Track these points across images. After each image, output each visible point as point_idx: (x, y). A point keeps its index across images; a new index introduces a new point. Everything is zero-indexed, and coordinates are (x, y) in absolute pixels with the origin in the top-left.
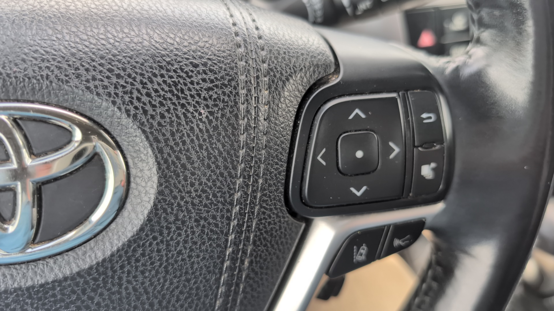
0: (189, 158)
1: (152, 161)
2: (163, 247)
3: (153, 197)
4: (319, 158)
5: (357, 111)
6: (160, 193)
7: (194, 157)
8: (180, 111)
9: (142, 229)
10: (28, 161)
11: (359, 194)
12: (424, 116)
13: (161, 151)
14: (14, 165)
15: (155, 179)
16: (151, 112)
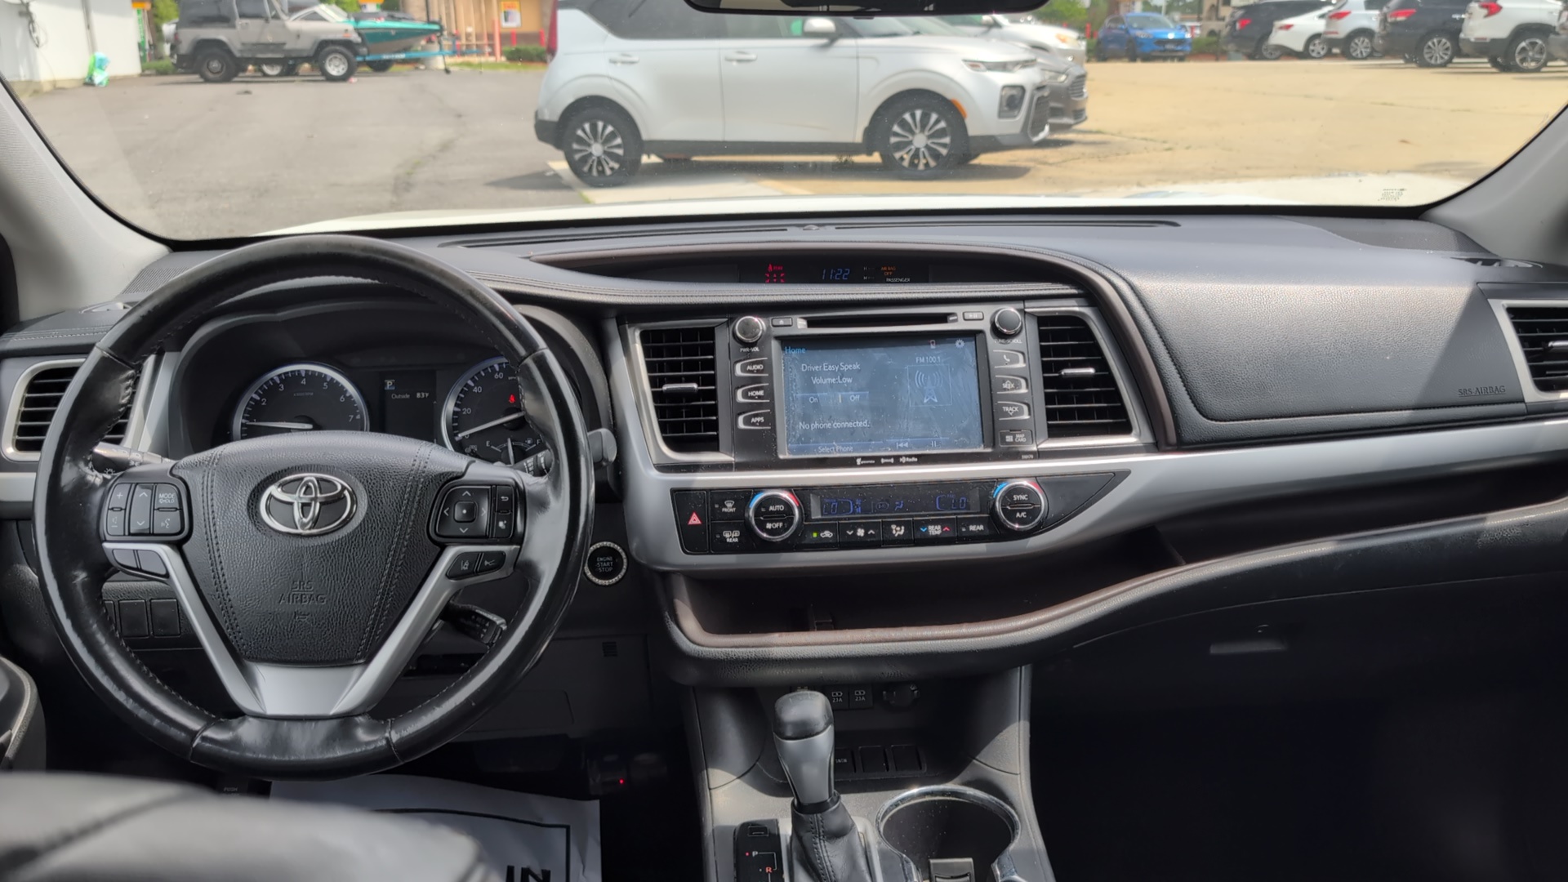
0: (381, 501)
1: (366, 501)
2: (364, 538)
3: (364, 515)
4: (445, 512)
5: (467, 492)
6: (367, 513)
7: (384, 501)
8: (382, 482)
9: (357, 528)
10: (319, 495)
11: (464, 532)
12: (503, 498)
13: (370, 497)
14: (313, 496)
15: (366, 508)
16: (369, 481)
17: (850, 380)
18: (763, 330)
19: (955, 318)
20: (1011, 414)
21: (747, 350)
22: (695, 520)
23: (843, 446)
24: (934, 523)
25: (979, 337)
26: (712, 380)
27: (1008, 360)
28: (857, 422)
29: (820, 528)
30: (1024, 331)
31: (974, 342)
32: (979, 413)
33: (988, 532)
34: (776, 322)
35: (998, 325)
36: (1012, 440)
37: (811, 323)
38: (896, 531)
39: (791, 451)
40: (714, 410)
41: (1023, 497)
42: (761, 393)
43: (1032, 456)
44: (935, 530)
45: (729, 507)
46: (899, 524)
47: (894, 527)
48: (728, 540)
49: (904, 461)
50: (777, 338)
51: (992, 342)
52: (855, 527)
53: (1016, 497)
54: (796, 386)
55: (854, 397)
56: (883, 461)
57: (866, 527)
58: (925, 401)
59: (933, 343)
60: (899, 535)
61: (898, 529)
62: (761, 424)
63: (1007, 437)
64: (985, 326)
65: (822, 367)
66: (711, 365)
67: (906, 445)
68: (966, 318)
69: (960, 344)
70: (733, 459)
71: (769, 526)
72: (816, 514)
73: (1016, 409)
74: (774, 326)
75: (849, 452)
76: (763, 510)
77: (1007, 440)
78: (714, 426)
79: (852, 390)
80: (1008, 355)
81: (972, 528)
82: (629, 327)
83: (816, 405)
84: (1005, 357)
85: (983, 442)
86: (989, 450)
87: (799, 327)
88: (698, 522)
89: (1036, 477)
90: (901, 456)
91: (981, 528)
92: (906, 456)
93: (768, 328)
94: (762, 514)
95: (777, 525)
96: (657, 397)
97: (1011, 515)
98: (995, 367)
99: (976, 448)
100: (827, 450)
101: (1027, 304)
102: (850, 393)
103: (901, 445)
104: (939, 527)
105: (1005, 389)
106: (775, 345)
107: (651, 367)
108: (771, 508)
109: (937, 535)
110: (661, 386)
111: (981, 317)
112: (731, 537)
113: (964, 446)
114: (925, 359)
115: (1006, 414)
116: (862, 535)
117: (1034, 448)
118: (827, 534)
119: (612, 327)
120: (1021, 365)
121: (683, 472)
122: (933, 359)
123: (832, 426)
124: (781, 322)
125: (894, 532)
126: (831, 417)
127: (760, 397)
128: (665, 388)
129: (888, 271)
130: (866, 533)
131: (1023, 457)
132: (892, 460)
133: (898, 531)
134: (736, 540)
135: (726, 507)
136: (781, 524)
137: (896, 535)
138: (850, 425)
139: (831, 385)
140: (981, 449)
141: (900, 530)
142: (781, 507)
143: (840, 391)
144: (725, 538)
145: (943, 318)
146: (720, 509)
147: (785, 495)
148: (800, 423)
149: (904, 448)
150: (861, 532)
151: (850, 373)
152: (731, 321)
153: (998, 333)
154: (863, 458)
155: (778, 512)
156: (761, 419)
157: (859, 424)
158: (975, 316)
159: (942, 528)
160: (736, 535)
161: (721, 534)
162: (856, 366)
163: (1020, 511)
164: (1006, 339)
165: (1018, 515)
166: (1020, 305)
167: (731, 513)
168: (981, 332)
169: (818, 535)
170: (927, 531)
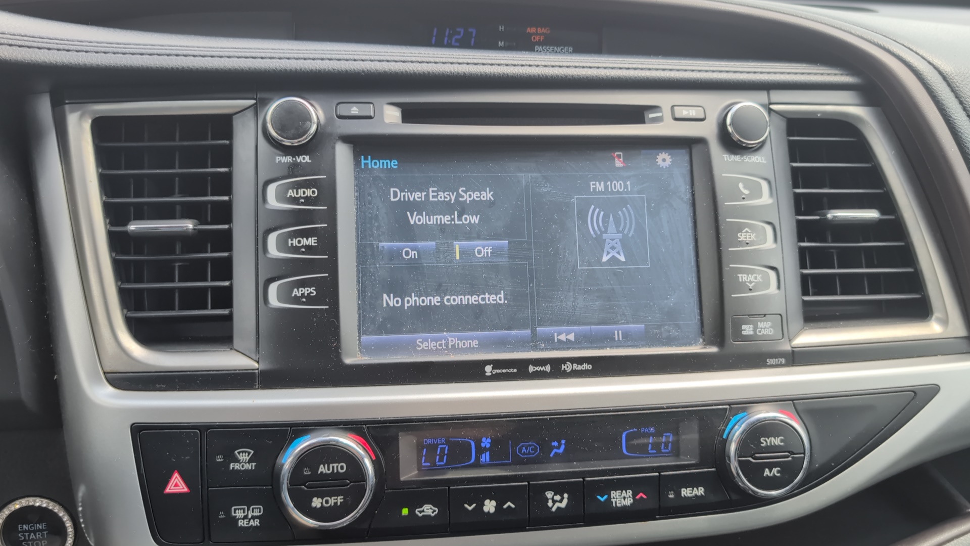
17: (475, 220)
18: (319, 124)
19: (659, 114)
20: (751, 286)
21: (288, 159)
22: (176, 485)
23: (460, 339)
24: (621, 485)
25: (696, 149)
26: (224, 213)
27: (746, 192)
28: (487, 296)
29: (416, 501)
30: (768, 141)
31: (687, 158)
32: (695, 283)
33: (713, 498)
34: (343, 110)
35: (730, 129)
36: (752, 333)
37: (410, 114)
38: (554, 502)
39: (365, 349)
40: (225, 269)
41: (777, 441)
42: (312, 241)
43: (783, 361)
44: (622, 499)
45: (244, 461)
46: (559, 490)
47: (549, 494)
48: (241, 523)
49: (569, 370)
50: (347, 139)
51: (721, 159)
52: (479, 497)
53: (765, 442)
54: (378, 228)
55: (484, 249)
56: (531, 369)
57: (500, 496)
58: (605, 258)
59: (619, 157)
60: (558, 508)
61: (558, 498)
62: (310, 300)
63: (744, 327)
64: (708, 130)
65: (427, 196)
66: (225, 184)
67: (571, 337)
68: (677, 116)
69: (664, 160)
70: (256, 365)
71: (317, 503)
72: (409, 473)
73: (759, 277)
74: (341, 117)
75: (471, 350)
76: (307, 472)
77: (744, 333)
78: (225, 298)
79: (479, 238)
80: (745, 181)
81: (686, 492)
82: (73, 111)
83: (414, 266)
84: (741, 186)
85: (703, 333)
86: (714, 349)
87: (387, 121)
88: (183, 488)
89: (792, 400)
90: (564, 360)
91: (700, 491)
92: (573, 360)
93: (329, 120)
94: (304, 480)
95: (332, 501)
96: (118, 242)
97: (753, 472)
98: (726, 204)
99: (690, 344)
100: (432, 345)
101: (776, 96)
102: (475, 242)
103: (563, 337)
104: (630, 492)
105: (741, 243)
106: (343, 154)
107: (108, 185)
108: (322, 469)
109: (625, 506)
110: (126, 224)
111: (702, 116)
112: (245, 517)
113: (669, 342)
114: (606, 187)
115: (743, 287)
116: (492, 510)
117: (786, 347)
118: (428, 510)
119: (44, 108)
120: (766, 199)
121: (160, 390)
122: (618, 186)
123: (442, 302)
124: (355, 110)
125: (550, 504)
126: (440, 285)
127: (309, 249)
128: (132, 227)
129: (537, 34)
130: (498, 507)
131: (770, 361)
132: (548, 368)
133: (558, 502)
134: (256, 523)
135: (237, 461)
136: (340, 500)
137: (554, 509)
138: (473, 299)
139: (442, 228)
140: (697, 348)
141: (561, 501)
142: (340, 467)
143: (457, 239)
144: (236, 520)
145: (636, 114)
146: (226, 464)
147: (348, 441)
148: (385, 296)
149: (567, 345)
150: (490, 506)
151: (476, 207)
152: (262, 104)
153: (731, 144)
154: (497, 364)
155: (335, 476)
156: (312, 291)
157: (491, 299)
158: (692, 113)
159: (634, 496)
160: (256, 514)
161: (228, 513)
162: (487, 195)
163: (771, 466)
164: (742, 155)
165: (767, 472)
166: (763, 96)
167: (246, 471)
168: (701, 141)
169: (412, 512)
170: (609, 499)
